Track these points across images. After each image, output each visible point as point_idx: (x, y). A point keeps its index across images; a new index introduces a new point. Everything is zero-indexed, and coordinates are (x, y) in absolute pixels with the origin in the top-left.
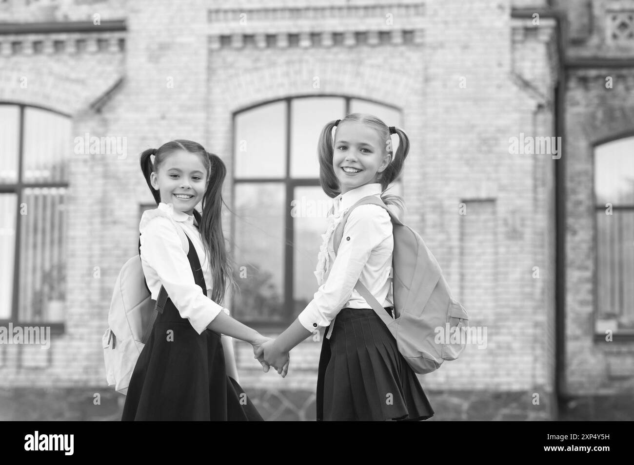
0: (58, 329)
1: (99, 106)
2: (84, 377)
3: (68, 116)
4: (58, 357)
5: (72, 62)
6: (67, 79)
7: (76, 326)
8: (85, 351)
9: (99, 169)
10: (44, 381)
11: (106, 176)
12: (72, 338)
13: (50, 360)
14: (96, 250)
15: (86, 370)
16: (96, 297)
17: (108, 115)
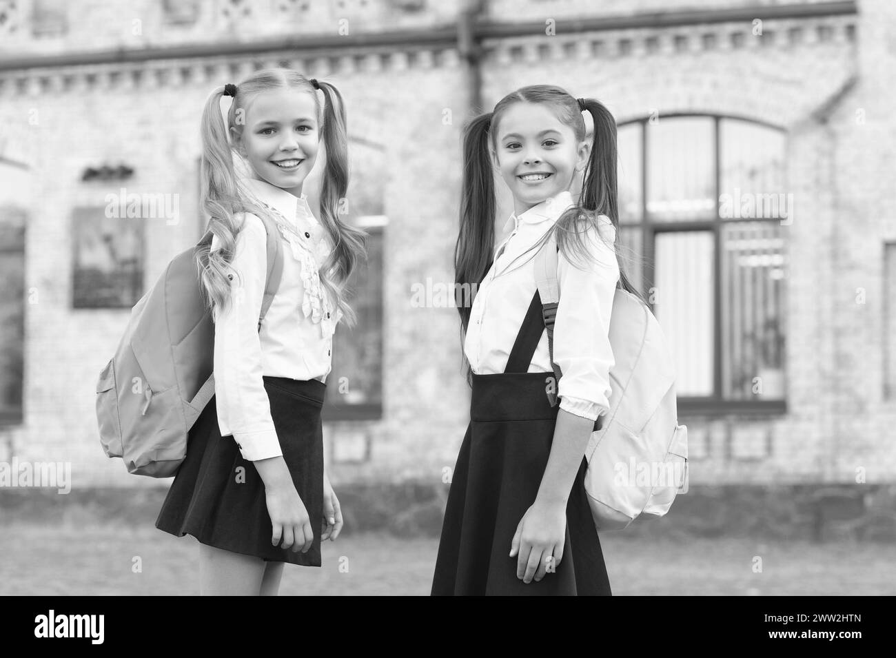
0: (778, 408)
1: (824, 116)
2: (816, 470)
3: (780, 129)
4: (780, 444)
5: (784, 58)
6: (777, 80)
7: (803, 403)
8: (816, 435)
9: (827, 198)
10: (762, 476)
11: (836, 205)
12: (797, 418)
13: (769, 449)
14: (827, 302)
15: (819, 460)
16: (828, 366)
17: (836, 126)
